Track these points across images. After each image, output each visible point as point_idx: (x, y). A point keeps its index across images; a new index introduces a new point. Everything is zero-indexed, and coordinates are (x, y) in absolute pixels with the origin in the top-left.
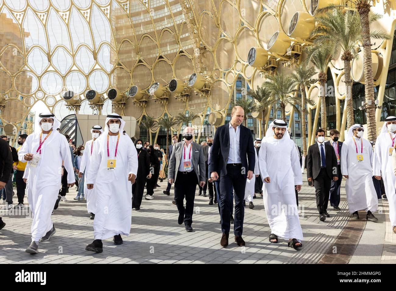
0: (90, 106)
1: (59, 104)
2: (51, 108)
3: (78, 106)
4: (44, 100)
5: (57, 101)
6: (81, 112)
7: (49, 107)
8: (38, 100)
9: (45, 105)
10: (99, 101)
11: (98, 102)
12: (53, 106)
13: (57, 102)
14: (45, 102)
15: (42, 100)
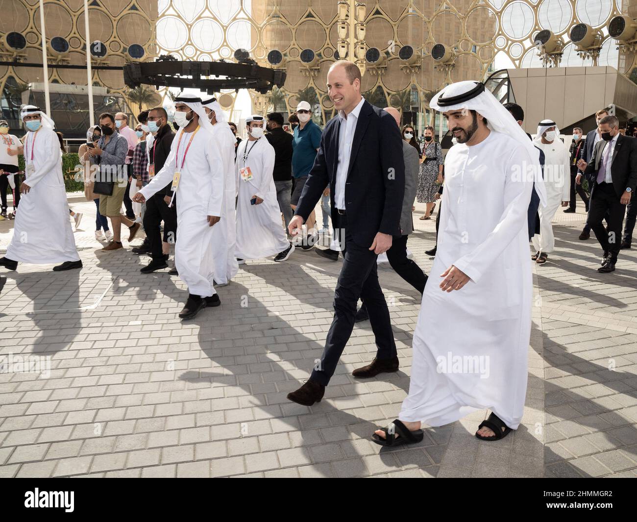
0: (577, 53)
1: (529, 54)
2: (517, 62)
3: (558, 54)
4: (506, 49)
5: (526, 49)
6: (563, 64)
7: (513, 60)
8: (499, 50)
9: (508, 57)
10: (594, 42)
11: (592, 45)
12: (520, 59)
13: (525, 51)
14: (508, 53)
15: (503, 49)
